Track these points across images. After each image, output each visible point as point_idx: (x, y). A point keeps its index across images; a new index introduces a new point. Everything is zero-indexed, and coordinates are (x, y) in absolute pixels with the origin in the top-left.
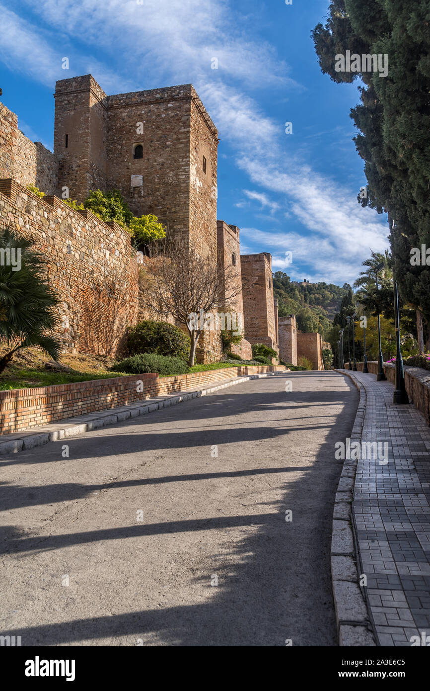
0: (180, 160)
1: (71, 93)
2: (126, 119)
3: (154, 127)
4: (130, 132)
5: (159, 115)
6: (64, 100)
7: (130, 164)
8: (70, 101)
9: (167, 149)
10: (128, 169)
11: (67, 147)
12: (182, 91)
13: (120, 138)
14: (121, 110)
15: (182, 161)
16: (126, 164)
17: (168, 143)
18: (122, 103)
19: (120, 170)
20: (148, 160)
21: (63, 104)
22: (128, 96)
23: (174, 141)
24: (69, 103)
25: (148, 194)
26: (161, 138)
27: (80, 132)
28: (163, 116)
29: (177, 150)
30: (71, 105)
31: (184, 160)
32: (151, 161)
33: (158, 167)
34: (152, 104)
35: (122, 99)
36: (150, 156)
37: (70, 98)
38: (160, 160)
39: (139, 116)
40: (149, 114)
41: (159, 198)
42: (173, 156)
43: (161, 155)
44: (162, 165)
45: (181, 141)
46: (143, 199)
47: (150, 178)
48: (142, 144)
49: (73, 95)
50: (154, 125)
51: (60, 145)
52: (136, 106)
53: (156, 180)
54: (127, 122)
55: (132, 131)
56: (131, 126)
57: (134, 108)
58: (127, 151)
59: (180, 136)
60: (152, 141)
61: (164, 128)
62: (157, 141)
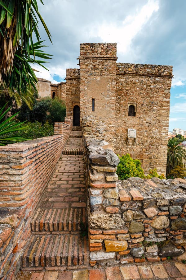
0: (163, 121)
1: (97, 58)
2: (124, 84)
3: (144, 94)
4: (126, 95)
5: (149, 86)
6: (90, 64)
7: (126, 119)
8: (96, 67)
9: (154, 112)
10: (125, 123)
11: (93, 110)
12: (166, 70)
13: (119, 99)
14: (120, 76)
15: (164, 123)
16: (124, 119)
17: (154, 108)
18: (120, 71)
19: (119, 123)
20: (140, 118)
21: (89, 67)
22: (126, 66)
23: (159, 107)
24: (95, 68)
25: (139, 143)
26: (149, 103)
27: (107, 99)
28: (152, 86)
29: (160, 114)
30: (97, 71)
31: (165, 122)
32: (142, 119)
33: (147, 125)
34: (144, 76)
35: (121, 67)
36: (141, 116)
37: (95, 63)
38: (149, 120)
39: (134, 83)
40: (142, 83)
41: (147, 147)
42: (157, 118)
43: (149, 116)
44: (150, 123)
45: (164, 107)
46: (136, 146)
47: (140, 132)
48: (135, 105)
49: (99, 61)
50: (144, 92)
51: (86, 108)
52: (132, 75)
53: (145, 134)
54: (125, 87)
55: (128, 94)
56: (128, 90)
57: (131, 76)
58: (124, 109)
59: (163, 104)
60: (143, 105)
61: (152, 96)
62: (147, 105)
